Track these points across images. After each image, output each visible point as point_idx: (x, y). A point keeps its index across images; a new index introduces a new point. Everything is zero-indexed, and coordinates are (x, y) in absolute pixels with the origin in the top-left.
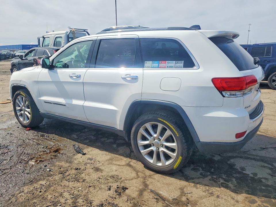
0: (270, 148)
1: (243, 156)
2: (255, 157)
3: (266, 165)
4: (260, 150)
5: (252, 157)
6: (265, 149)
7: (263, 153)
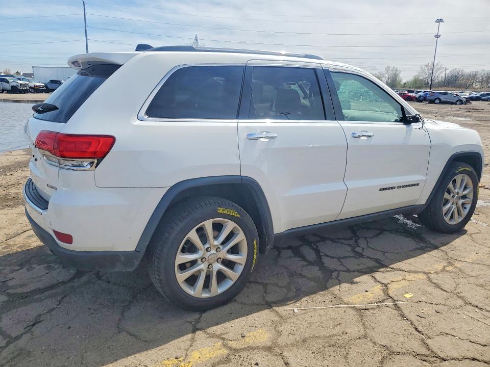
0: (22, 335)
1: (62, 287)
2: (42, 296)
3: (19, 291)
4: (40, 315)
5: (47, 293)
6: (32, 323)
7: (32, 310)
